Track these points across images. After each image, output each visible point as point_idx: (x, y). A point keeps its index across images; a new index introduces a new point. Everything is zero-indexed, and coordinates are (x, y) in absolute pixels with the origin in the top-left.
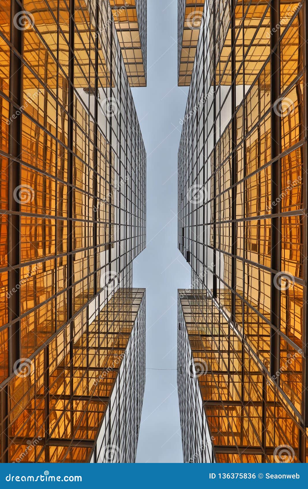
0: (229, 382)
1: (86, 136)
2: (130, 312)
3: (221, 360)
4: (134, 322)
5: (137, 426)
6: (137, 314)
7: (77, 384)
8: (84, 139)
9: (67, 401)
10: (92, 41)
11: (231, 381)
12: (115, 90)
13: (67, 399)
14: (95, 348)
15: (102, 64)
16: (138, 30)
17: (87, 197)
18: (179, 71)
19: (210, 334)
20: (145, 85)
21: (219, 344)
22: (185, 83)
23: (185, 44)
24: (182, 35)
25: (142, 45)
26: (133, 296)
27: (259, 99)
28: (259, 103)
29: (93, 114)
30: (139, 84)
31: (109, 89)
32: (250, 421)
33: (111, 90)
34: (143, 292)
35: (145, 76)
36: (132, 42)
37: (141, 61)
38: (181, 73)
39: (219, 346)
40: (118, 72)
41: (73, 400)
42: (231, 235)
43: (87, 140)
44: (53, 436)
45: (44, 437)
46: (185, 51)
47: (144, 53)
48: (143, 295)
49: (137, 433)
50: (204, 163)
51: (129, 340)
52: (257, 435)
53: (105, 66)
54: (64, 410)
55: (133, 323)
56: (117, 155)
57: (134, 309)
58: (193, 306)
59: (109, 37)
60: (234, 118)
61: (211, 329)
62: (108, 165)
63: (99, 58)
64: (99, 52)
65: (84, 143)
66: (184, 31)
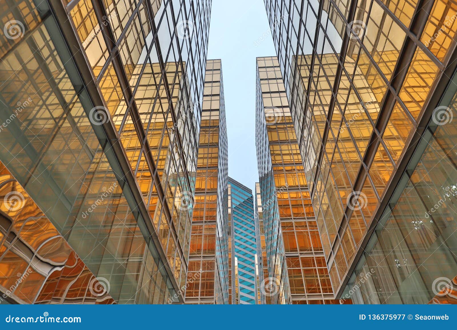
16: (265, 107)
18: (221, 73)
20: (258, 59)
22: (213, 63)
23: (217, 98)
24: (220, 104)
25: (261, 95)
30: (264, 60)
35: (259, 68)
37: (263, 82)
38: (219, 72)
46: (216, 92)
60: (155, 34)
66: (219, 108)
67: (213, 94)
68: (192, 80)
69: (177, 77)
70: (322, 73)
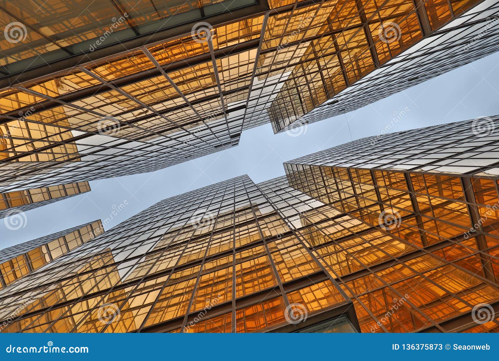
0: (327, 69)
1: (157, 261)
2: (304, 172)
3: (313, 80)
4: (310, 166)
5: (400, 134)
6: (303, 164)
7: (370, 201)
8: (160, 262)
9: (385, 206)
10: (71, 282)
11: (325, 67)
12: (112, 247)
13: (383, 206)
14: (339, 194)
15: (90, 266)
16: (47, 244)
17: (214, 242)
18: (76, 194)
19: (298, 96)
20: (99, 221)
21: (302, 85)
22: (86, 186)
23: (47, 197)
24: (39, 202)
25: (62, 236)
26: (292, 172)
27: (70, 117)
28: (74, 116)
29: (137, 260)
30: (99, 226)
31: (113, 252)
32: (348, 42)
33: (114, 250)
34: (286, 164)
35: (90, 225)
36: (60, 246)
37: (76, 233)
38: (77, 192)
39: (304, 85)
40: (96, 249)
41: (382, 202)
42: (207, 102)
43: (161, 258)
44: (412, 210)
45: (414, 218)
46: (54, 195)
47: (68, 232)
48: (288, 163)
49: (405, 132)
50: (153, 145)
51: (324, 166)
52: (356, 33)
53: (92, 263)
54: (391, 206)
55: (312, 166)
56: (172, 226)
57: (301, 169)
58: (282, 117)
59: (64, 267)
61: (294, 96)
62: (182, 231)
63: (85, 271)
64: (79, 273)
65: (164, 261)
66: (34, 202)
67: (51, 193)
68: (69, 168)
69: (62, 155)
70: (98, 279)
